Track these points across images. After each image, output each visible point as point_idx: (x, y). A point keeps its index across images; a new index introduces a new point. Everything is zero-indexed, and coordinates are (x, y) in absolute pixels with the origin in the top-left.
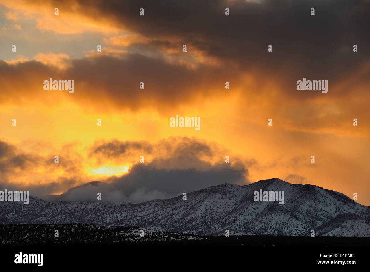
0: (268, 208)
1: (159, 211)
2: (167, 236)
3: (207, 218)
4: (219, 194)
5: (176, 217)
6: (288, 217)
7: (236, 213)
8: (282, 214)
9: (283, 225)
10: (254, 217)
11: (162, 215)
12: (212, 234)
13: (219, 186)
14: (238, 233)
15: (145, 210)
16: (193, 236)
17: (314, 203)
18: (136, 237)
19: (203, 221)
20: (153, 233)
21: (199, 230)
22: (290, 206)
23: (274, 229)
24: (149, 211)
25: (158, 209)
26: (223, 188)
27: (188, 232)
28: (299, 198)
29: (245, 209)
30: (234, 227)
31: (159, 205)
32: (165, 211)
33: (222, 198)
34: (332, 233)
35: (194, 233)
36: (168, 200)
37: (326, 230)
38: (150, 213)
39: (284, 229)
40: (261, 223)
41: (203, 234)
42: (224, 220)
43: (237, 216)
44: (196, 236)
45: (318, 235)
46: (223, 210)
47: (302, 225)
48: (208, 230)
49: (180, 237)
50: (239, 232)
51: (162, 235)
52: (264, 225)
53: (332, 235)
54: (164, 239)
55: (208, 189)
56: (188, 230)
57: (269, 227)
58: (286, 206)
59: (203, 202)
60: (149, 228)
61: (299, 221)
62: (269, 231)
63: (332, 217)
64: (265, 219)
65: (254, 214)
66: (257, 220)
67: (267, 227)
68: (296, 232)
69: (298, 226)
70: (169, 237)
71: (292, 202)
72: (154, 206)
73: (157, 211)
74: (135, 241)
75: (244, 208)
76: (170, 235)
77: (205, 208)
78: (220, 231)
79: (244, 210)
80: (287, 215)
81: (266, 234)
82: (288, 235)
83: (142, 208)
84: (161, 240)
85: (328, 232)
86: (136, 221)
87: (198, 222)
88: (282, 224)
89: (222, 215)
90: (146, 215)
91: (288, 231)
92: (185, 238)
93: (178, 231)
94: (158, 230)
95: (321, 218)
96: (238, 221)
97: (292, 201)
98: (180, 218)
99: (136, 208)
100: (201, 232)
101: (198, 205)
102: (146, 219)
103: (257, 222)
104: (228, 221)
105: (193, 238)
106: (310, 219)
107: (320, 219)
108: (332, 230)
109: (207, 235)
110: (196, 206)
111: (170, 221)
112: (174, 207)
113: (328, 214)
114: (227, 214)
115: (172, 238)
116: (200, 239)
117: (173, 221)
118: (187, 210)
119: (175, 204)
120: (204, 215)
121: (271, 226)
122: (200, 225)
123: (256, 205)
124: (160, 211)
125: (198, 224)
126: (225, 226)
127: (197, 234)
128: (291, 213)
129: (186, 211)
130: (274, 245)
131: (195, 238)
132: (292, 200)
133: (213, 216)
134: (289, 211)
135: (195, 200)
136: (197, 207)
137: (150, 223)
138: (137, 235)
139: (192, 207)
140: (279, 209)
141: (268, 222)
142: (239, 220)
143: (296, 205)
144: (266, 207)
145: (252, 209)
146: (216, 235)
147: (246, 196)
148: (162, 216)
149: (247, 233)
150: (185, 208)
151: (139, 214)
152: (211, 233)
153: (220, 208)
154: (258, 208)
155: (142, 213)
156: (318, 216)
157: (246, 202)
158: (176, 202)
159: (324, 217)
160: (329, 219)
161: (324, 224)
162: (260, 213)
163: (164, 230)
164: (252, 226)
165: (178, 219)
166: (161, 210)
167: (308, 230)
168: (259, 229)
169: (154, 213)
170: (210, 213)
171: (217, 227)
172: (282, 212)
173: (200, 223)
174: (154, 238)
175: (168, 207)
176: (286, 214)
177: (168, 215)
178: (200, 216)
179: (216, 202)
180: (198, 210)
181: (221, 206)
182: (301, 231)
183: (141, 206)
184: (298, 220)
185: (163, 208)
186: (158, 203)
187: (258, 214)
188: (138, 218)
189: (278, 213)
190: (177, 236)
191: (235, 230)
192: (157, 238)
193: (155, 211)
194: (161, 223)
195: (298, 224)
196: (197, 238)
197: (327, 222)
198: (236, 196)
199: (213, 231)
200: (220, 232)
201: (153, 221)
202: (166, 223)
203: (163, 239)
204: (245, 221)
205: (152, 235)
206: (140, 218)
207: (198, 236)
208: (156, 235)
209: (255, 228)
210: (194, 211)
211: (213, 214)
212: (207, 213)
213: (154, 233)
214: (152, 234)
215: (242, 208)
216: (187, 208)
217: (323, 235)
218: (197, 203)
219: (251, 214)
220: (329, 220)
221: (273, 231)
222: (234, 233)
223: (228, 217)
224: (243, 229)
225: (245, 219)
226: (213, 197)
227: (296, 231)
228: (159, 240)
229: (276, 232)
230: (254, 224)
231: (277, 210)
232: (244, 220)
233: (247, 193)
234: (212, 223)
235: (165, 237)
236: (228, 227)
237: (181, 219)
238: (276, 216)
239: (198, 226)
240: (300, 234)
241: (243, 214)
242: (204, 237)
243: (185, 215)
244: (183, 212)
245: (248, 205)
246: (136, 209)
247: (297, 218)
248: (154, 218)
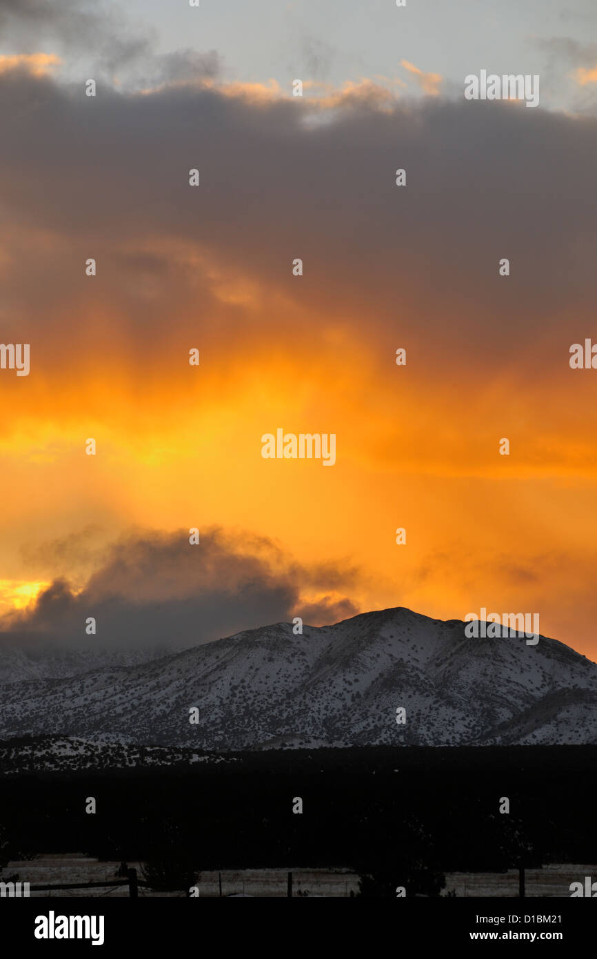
0: (381, 680)
1: (116, 694)
2: (138, 756)
3: (234, 707)
4: (264, 650)
5: (158, 709)
6: (430, 701)
7: (303, 694)
8: (414, 694)
9: (418, 720)
10: (349, 703)
11: (124, 704)
12: (247, 747)
13: (262, 630)
14: (309, 742)
15: (82, 692)
16: (200, 752)
17: (492, 666)
18: (62, 759)
19: (225, 717)
20: (103, 748)
21: (217, 739)
22: (435, 675)
23: (396, 731)
24: (93, 694)
25: (115, 690)
26: (273, 634)
27: (188, 744)
28: (456, 653)
29: (327, 684)
30: (300, 728)
31: (116, 679)
32: (132, 694)
33: (271, 660)
34: (534, 737)
35: (205, 746)
36: (138, 666)
37: (520, 730)
38: (94, 701)
39: (419, 731)
40: (365, 716)
41: (226, 747)
42: (275, 712)
43: (307, 701)
44: (208, 753)
45: (501, 744)
46: (274, 689)
47: (463, 719)
48: (238, 739)
49: (169, 757)
50: (312, 739)
51: (126, 754)
52: (373, 722)
53: (534, 742)
54: (131, 762)
55: (235, 638)
56: (190, 739)
57: (383, 727)
58: (424, 673)
59: (225, 668)
60: (92, 736)
61: (456, 711)
62: (383, 736)
63: (533, 697)
64: (374, 707)
65: (348, 697)
66: (355, 710)
67: (379, 725)
68: (450, 737)
69: (454, 721)
70: (142, 759)
71: (438, 665)
72: (106, 681)
73: (112, 695)
74: (58, 769)
75: (323, 682)
76: (144, 753)
77: (230, 684)
78: (268, 738)
79: (323, 686)
80: (428, 696)
81: (377, 742)
82: (430, 743)
83: (76, 689)
84: (124, 764)
85: (525, 735)
86: (61, 721)
87: (213, 718)
88: (416, 718)
89: (270, 701)
90: (85, 706)
91: (430, 734)
92: (181, 758)
93: (165, 741)
94: (114, 741)
95: (507, 701)
96: (310, 714)
97: (439, 662)
98: (168, 711)
99: (59, 689)
100: (221, 743)
101: (211, 678)
102: (86, 715)
103: (356, 715)
104: (285, 715)
105: (202, 759)
106: (481, 705)
107: (506, 703)
108: (536, 728)
109: (235, 750)
110: (207, 681)
111: (143, 719)
112: (153, 683)
113: (525, 690)
114: (284, 696)
115: (149, 760)
116: (218, 760)
117: (152, 718)
118: (186, 691)
119: (157, 675)
120: (228, 701)
121: (390, 723)
122: (219, 727)
123: (352, 674)
124: (120, 695)
125: (213, 724)
126: (277, 728)
127: (211, 749)
128: (437, 690)
129: (184, 691)
130: (396, 771)
131: (207, 758)
132: (438, 659)
133: (250, 702)
134: (431, 686)
135: (205, 665)
136: (210, 683)
137: (96, 726)
138: (62, 754)
139: (197, 681)
140: (407, 683)
141: (382, 714)
142: (313, 712)
143: (449, 671)
144: (377, 679)
145: (342, 683)
146: (257, 750)
147: (328, 652)
148: (124, 707)
149: (331, 742)
150: (180, 686)
151: (68, 703)
152: (245, 745)
153: (266, 684)
154: (356, 680)
155: (76, 700)
156: (502, 697)
157: (328, 667)
158: (160, 671)
159: (515, 698)
160: (528, 703)
161: (514, 715)
162: (362, 693)
163: (129, 741)
164: (344, 725)
165: (165, 711)
166: (122, 691)
167: (478, 731)
168: (362, 732)
169: (104, 700)
170: (241, 695)
171: (259, 729)
172: (415, 689)
173: (219, 721)
174: (106, 762)
175: (138, 685)
176: (425, 694)
177: (140, 705)
178: (218, 703)
179: (257, 669)
180: (213, 688)
181: (267, 677)
182: (461, 734)
183: (74, 684)
184: (454, 708)
185: (128, 687)
186: (115, 675)
187: (358, 695)
188: (66, 713)
189: (406, 692)
190: (162, 756)
191: (303, 735)
192: (111, 759)
193: (108, 695)
194: (124, 724)
195: (454, 718)
196: (211, 757)
197: (522, 710)
198: (303, 654)
199: (248, 740)
200: (266, 743)
201: (102, 720)
202: (135, 722)
203: (127, 763)
204: (328, 713)
205: (102, 754)
206: (70, 713)
207: (214, 752)
208: (110, 752)
209: (352, 730)
210: (202, 693)
211: (249, 698)
212: (234, 695)
213: (105, 749)
214: (100, 751)
215: (319, 682)
216: (186, 686)
217: (513, 743)
218: (212, 671)
219: (341, 695)
220: (527, 706)
221: (394, 736)
222: (301, 744)
223: (284, 705)
224: (321, 733)
225: (326, 708)
226: (248, 658)
227: (450, 734)
228: (119, 766)
229: (402, 738)
230: (349, 720)
231: (404, 684)
232: (324, 712)
233: (330, 645)
234: (246, 721)
235: (132, 757)
236: (287, 730)
237: (172, 712)
238: (402, 698)
239: (213, 729)
240: (458, 741)
241: (321, 697)
242: (228, 755)
243: (181, 703)
244: (177, 696)
245: (334, 675)
246: (61, 692)
247: (450, 703)
248: (106, 713)
